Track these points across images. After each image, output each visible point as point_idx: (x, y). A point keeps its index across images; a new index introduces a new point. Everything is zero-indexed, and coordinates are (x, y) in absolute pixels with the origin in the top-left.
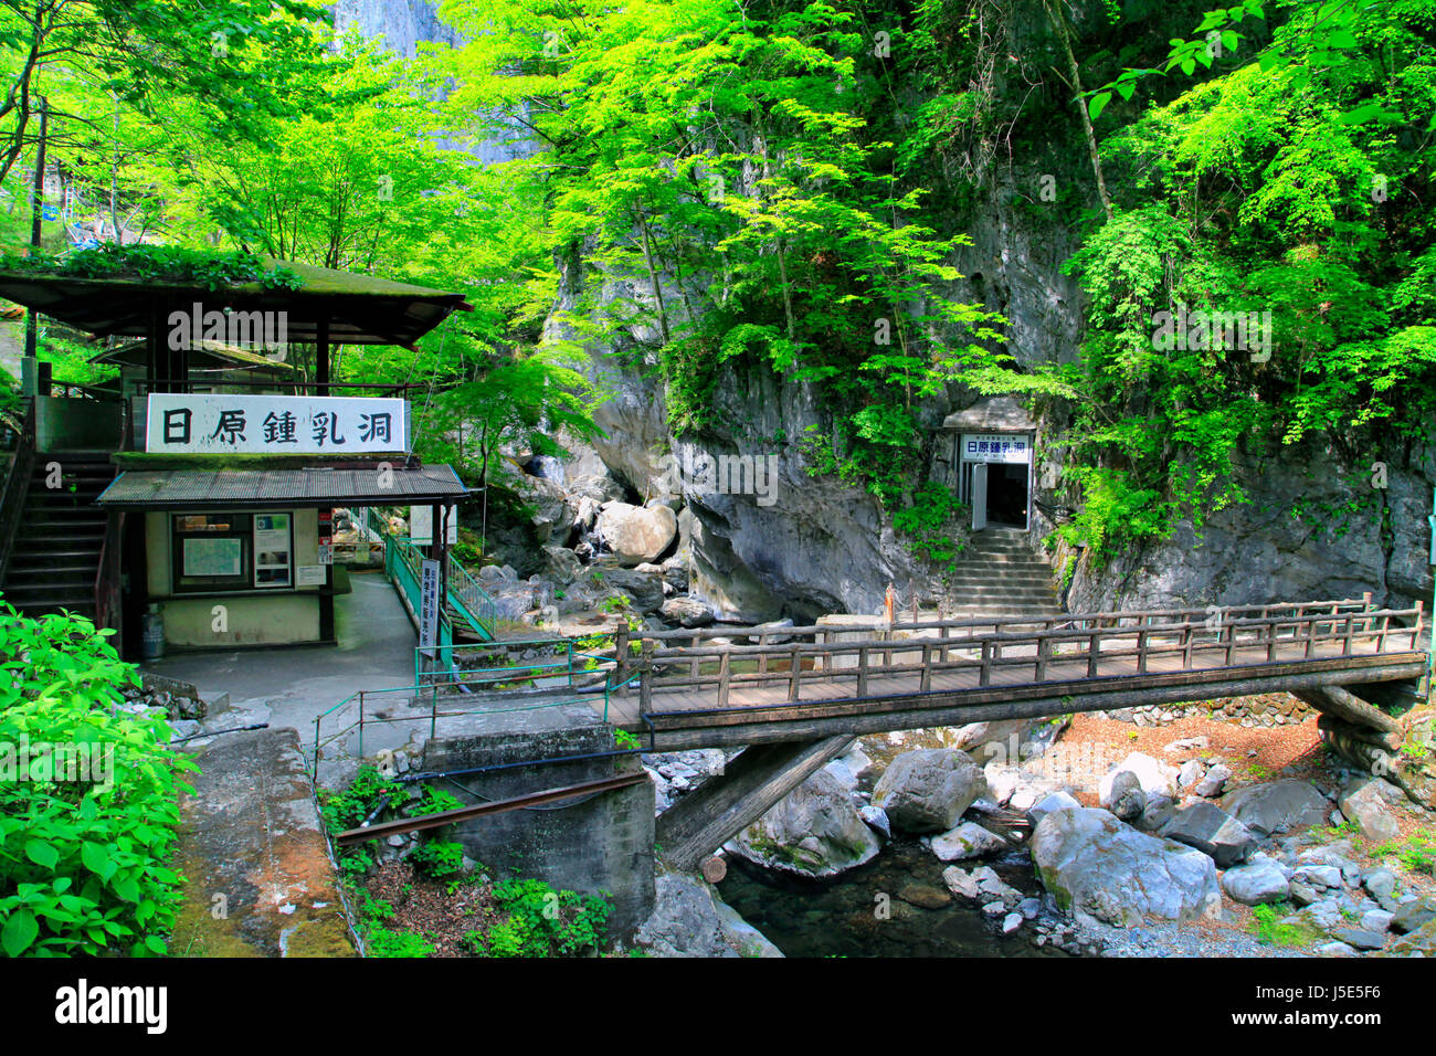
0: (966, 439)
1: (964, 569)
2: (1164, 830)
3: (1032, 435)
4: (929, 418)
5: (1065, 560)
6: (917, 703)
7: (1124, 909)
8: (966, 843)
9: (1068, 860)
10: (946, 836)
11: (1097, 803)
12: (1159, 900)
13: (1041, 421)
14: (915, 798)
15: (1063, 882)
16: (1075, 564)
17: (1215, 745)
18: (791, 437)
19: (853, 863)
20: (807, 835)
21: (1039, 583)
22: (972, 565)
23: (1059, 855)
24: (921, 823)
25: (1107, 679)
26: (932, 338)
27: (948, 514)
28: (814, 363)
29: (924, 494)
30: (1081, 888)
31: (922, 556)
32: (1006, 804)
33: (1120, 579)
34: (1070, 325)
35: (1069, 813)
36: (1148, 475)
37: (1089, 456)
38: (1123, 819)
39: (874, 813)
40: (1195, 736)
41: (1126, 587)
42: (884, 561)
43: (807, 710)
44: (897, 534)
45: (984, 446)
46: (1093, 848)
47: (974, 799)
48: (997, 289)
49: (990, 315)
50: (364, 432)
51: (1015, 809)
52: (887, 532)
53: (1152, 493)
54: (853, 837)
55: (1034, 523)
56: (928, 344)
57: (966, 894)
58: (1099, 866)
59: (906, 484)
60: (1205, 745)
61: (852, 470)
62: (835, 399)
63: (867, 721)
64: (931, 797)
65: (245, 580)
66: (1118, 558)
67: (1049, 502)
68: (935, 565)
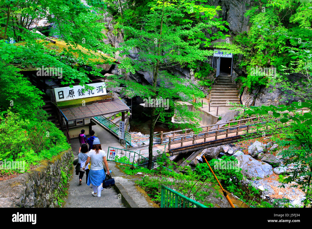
0: (215, 50)
2: (262, 159)
5: (241, 87)
6: (215, 142)
7: (253, 177)
12: (260, 175)
14: (209, 154)
16: (244, 88)
22: (216, 87)
23: (240, 166)
25: (251, 134)
27: (209, 72)
29: (203, 67)
30: (244, 173)
34: (246, 20)
35: (242, 156)
38: (253, 157)
39: (199, 158)
41: (256, 97)
43: (196, 146)
44: (195, 78)
45: (220, 53)
46: (247, 164)
47: (220, 153)
48: (225, 5)
50: (98, 91)
51: (229, 154)
52: (192, 78)
54: (195, 163)
55: (233, 74)
58: (248, 168)
63: (206, 146)
64: (212, 154)
65: (74, 124)
66: (255, 89)
67: (237, 69)
68: (206, 87)
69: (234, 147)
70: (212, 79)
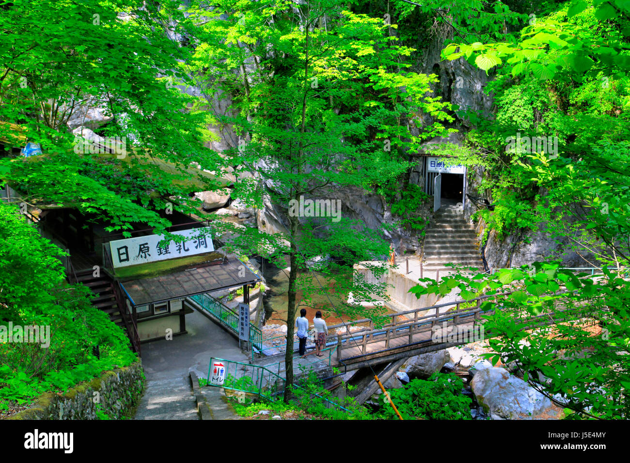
0: (430, 160)
1: (430, 234)
5: (483, 230)
7: (511, 412)
9: (488, 392)
12: (525, 408)
14: (421, 368)
15: (486, 402)
16: (488, 234)
21: (469, 242)
22: (434, 232)
23: (484, 390)
27: (420, 203)
29: (407, 192)
30: (493, 404)
31: (407, 227)
32: (459, 364)
33: (511, 245)
34: (488, 100)
35: (487, 371)
38: (511, 372)
39: (403, 375)
41: (514, 250)
43: (393, 351)
44: (393, 215)
45: (439, 164)
46: (498, 387)
47: (445, 364)
48: (447, 73)
50: (196, 244)
51: (463, 367)
52: (387, 214)
58: (500, 394)
64: (427, 367)
65: (151, 312)
66: (510, 235)
67: (475, 196)
68: (414, 231)
69: (472, 352)
70: (425, 215)
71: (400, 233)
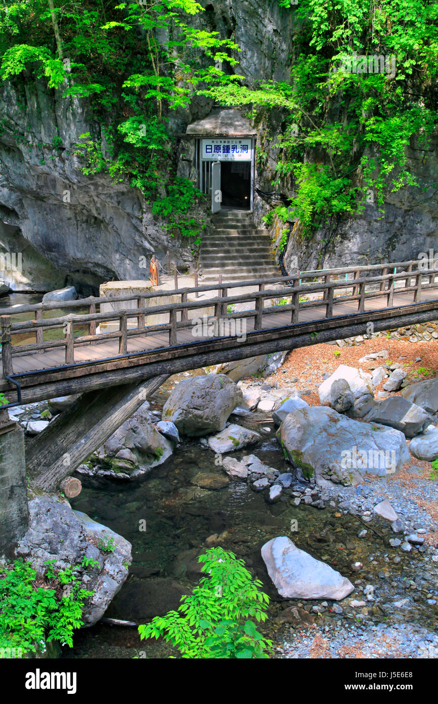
0: (204, 143)
1: (208, 242)
2: (368, 417)
3: (253, 139)
4: (174, 126)
5: (280, 231)
6: (213, 346)
7: (350, 473)
8: (234, 439)
9: (309, 444)
10: (218, 436)
11: (318, 402)
13: (260, 127)
14: (197, 412)
15: (307, 460)
16: (288, 234)
17: (394, 354)
18: (66, 144)
19: (155, 464)
20: (121, 448)
21: (262, 250)
22: (214, 239)
23: (302, 441)
24: (200, 429)
25: (340, 318)
26: (177, 62)
27: (193, 201)
28: (82, 81)
29: (174, 187)
30: (320, 462)
31: (175, 233)
32: (255, 409)
33: (322, 244)
34: (283, 51)
35: (304, 412)
36: (341, 167)
37: (296, 155)
38: (341, 412)
39: (167, 426)
40: (380, 350)
41: (326, 250)
42: (146, 239)
43: (135, 360)
44: (156, 218)
45: (217, 148)
46: (324, 434)
47: (235, 408)
48: (225, 19)
49: (224, 42)
51: (262, 412)
52: (147, 217)
53: (346, 182)
54: (154, 445)
55: (256, 206)
56: (173, 65)
57: (239, 475)
58: (330, 446)
59: (160, 179)
60: (386, 357)
61: (119, 170)
62: (101, 112)
63: (178, 364)
64: (207, 410)
66: (322, 229)
67: (266, 190)
68: (185, 239)
69: (274, 392)
70: (200, 217)
71: (166, 243)
